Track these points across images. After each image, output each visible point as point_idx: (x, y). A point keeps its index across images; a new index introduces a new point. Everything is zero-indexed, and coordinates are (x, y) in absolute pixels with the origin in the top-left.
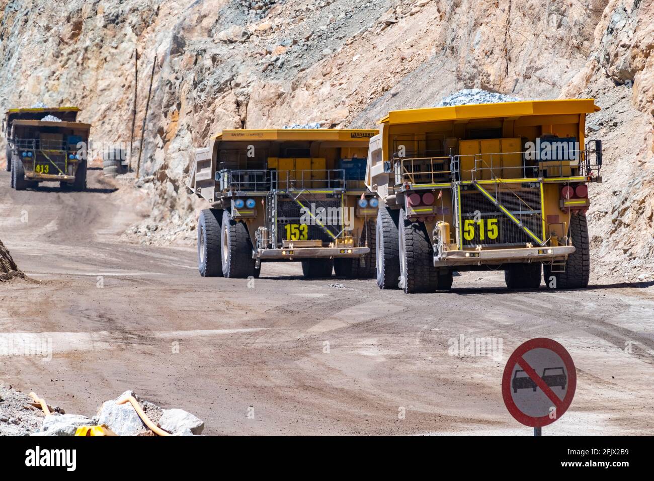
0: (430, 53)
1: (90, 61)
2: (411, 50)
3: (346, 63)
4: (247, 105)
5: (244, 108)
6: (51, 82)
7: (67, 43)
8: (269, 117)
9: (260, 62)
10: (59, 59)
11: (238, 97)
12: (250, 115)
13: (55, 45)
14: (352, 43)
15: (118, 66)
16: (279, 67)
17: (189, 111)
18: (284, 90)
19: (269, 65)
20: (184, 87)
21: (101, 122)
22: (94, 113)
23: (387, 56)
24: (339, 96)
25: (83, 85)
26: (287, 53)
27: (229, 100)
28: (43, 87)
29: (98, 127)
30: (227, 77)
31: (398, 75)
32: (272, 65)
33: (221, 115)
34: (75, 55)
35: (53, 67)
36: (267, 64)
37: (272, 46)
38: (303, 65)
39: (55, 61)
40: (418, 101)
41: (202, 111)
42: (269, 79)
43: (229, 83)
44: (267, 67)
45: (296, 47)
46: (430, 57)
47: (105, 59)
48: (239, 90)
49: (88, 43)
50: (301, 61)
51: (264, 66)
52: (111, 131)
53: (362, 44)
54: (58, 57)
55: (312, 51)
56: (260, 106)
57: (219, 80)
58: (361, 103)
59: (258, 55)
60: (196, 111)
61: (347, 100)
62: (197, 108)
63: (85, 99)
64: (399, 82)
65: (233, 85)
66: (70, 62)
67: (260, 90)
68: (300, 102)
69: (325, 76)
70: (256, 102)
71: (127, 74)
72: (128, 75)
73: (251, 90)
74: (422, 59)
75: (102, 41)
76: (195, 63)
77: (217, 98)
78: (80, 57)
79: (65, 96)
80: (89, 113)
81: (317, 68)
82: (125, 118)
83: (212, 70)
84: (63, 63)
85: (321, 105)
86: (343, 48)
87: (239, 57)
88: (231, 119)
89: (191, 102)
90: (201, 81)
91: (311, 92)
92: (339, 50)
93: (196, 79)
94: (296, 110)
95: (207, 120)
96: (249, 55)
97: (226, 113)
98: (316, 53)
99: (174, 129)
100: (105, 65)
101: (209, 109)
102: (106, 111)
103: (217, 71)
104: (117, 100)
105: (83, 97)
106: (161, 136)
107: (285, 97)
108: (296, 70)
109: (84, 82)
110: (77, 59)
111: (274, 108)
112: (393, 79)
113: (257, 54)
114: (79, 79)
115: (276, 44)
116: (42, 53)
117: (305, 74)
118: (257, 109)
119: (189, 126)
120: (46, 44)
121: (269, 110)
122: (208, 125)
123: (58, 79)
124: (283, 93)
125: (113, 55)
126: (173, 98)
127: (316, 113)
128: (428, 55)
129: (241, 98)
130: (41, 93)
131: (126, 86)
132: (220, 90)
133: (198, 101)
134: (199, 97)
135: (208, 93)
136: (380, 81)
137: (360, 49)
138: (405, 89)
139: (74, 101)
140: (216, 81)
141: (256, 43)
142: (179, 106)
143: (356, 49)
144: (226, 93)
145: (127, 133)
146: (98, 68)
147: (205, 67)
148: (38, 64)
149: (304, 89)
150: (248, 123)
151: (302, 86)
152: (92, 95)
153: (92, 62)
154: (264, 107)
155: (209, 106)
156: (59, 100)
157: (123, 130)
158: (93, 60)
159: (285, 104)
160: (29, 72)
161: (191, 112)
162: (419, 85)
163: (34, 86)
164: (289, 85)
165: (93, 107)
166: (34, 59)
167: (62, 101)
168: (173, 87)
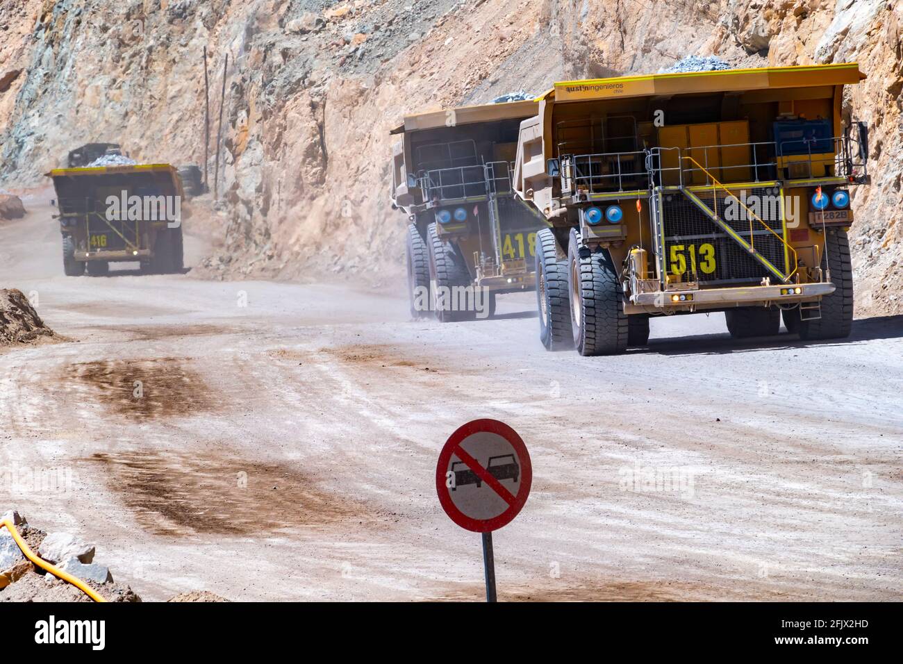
0: (533, 31)
1: (156, 63)
2: (511, 28)
3: (436, 49)
4: (324, 106)
5: (321, 110)
6: (114, 92)
7: (128, 45)
8: (351, 118)
9: (337, 54)
10: (121, 63)
11: (312, 97)
12: (329, 118)
13: (114, 49)
14: (442, 24)
15: (189, 68)
16: (359, 59)
17: (259, 118)
18: (367, 85)
20: (252, 90)
21: (172, 135)
22: (165, 124)
23: (484, 37)
24: (430, 88)
25: (149, 93)
26: (367, 41)
27: (303, 102)
28: (104, 98)
30: (299, 75)
31: (497, 58)
32: (351, 57)
33: (295, 120)
34: (138, 57)
35: (114, 74)
36: (345, 57)
37: (350, 33)
38: (387, 55)
39: (116, 66)
41: (272, 118)
42: (348, 73)
43: (302, 81)
44: (345, 60)
45: (378, 34)
46: (533, 34)
47: (174, 60)
48: (314, 89)
49: (152, 43)
50: (384, 50)
51: (341, 59)
52: (184, 145)
53: (455, 24)
54: (118, 62)
55: (397, 37)
56: (340, 106)
57: (290, 79)
58: (455, 95)
59: (335, 46)
60: (266, 119)
61: (439, 93)
63: (154, 109)
64: (498, 67)
65: (306, 83)
66: (133, 66)
67: (339, 88)
68: (386, 99)
69: (413, 65)
70: (334, 102)
71: (198, 77)
72: (200, 77)
73: (328, 89)
74: (525, 37)
75: (168, 39)
76: (264, 61)
77: (288, 100)
78: (144, 60)
79: (130, 107)
80: (159, 125)
81: (403, 57)
82: (199, 128)
83: (283, 67)
84: (124, 68)
85: (410, 100)
86: (433, 31)
87: (312, 51)
88: (306, 124)
89: (260, 108)
90: (271, 81)
91: (397, 86)
92: (429, 33)
93: (265, 79)
94: (381, 109)
95: (278, 128)
96: (324, 46)
97: (300, 117)
98: (402, 39)
99: (244, 140)
100: (174, 68)
101: (280, 114)
102: (177, 121)
103: (287, 69)
104: (190, 108)
106: (230, 150)
107: (368, 94)
108: (379, 61)
109: (151, 89)
110: (140, 62)
111: (356, 108)
112: (491, 64)
113: (333, 44)
114: (143, 86)
115: (355, 32)
116: (99, 58)
117: (390, 65)
118: (336, 110)
119: (258, 136)
120: (104, 47)
121: (350, 111)
122: (280, 134)
123: (120, 88)
124: (365, 90)
125: (182, 55)
126: (241, 103)
128: (531, 33)
129: (316, 99)
130: (103, 105)
131: (199, 91)
132: (292, 91)
133: (267, 106)
134: (269, 100)
135: (278, 95)
136: (477, 68)
137: (452, 31)
138: (505, 76)
139: (141, 112)
140: (286, 80)
141: (332, 32)
142: (248, 112)
143: (447, 31)
144: (299, 94)
145: (202, 146)
146: (166, 71)
147: (275, 64)
148: (97, 71)
149: (390, 83)
150: (327, 129)
151: (387, 79)
152: (161, 104)
153: (158, 65)
154: (345, 108)
155: (280, 111)
156: (123, 113)
157: (198, 143)
158: (160, 63)
159: (369, 102)
160: (86, 82)
161: (261, 119)
162: (523, 69)
163: (93, 97)
164: (372, 78)
165: (163, 118)
166: (91, 67)
167: (127, 114)
168: (240, 90)
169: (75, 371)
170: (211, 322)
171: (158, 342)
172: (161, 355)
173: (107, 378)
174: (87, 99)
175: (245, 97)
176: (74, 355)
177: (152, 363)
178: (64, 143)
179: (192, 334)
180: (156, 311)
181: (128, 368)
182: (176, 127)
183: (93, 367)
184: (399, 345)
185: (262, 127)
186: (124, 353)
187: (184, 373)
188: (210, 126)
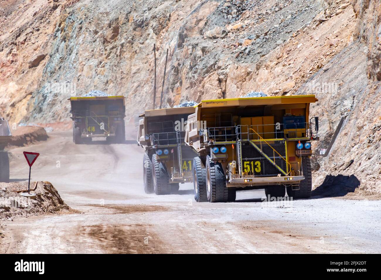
0: (350, 41)
1: (125, 53)
2: (337, 39)
3: (292, 50)
4: (226, 81)
5: (224, 83)
6: (99, 69)
7: (109, 42)
8: (241, 88)
9: (234, 51)
10: (105, 52)
11: (219, 76)
12: (228, 88)
13: (101, 44)
14: (296, 36)
15: (144, 56)
16: (247, 54)
17: (187, 86)
18: (251, 70)
19: (240, 53)
20: (184, 71)
21: (133, 95)
22: (130, 89)
23: (321, 44)
24: (288, 73)
25: (121, 70)
26: (252, 44)
27: (214, 78)
28: (94, 73)
29: (132, 99)
30: (212, 63)
31: (328, 56)
32: (243, 53)
33: (209, 89)
34: (115, 49)
35: (100, 58)
36: (239, 53)
37: (242, 39)
38: (264, 52)
39: (102, 54)
40: (342, 74)
41: (196, 87)
42: (241, 62)
43: (213, 66)
44: (239, 55)
45: (258, 40)
46: (349, 43)
47: (136, 51)
48: (220, 71)
49: (123, 41)
50: (262, 49)
51: (236, 54)
52: (141, 101)
53: (303, 36)
54: (103, 52)
55: (270, 42)
56: (235, 81)
57: (207, 65)
58: (303, 77)
59: (233, 46)
60: (192, 87)
61: (293, 76)
62: (192, 85)
63: (123, 80)
64: (329, 61)
65: (216, 67)
66: (112, 55)
67: (234, 71)
68: (263, 77)
69: (278, 59)
70: (232, 78)
71: (151, 61)
72: (151, 62)
73: (229, 71)
74: (344, 44)
75: (132, 39)
77: (206, 77)
78: (119, 51)
79: (110, 78)
80: (126, 89)
81: (273, 53)
82: (150, 92)
83: (202, 57)
84: (106, 55)
85: (277, 79)
86: (290, 40)
87: (220, 49)
88: (215, 91)
89: (188, 81)
90: (195, 65)
91: (269, 71)
92: (288, 40)
93: (192, 64)
94: (259, 83)
95: (199, 93)
96: (227, 46)
97: (212, 87)
98: (272, 43)
99: (179, 99)
100: (136, 56)
101: (200, 85)
102: (137, 87)
103: (205, 59)
104: (144, 80)
105: (122, 79)
106: (170, 105)
107: (252, 75)
108: (259, 56)
109: (122, 68)
110: (116, 52)
111: (244, 83)
112: (324, 59)
113: (232, 45)
114: (118, 66)
115: (245, 38)
116: (92, 49)
117: (265, 58)
118: (233, 84)
119: (187, 97)
120: (95, 43)
121: (241, 84)
122: (200, 96)
123: (104, 67)
124: (251, 72)
125: (140, 49)
126: (177, 78)
127: (273, 85)
128: (348, 42)
129: (222, 77)
130: (93, 77)
131: (150, 70)
132: (207, 72)
133: (193, 80)
134: (194, 77)
135: (199, 74)
136: (316, 61)
137: (302, 40)
138: (333, 66)
139: (116, 81)
140: (204, 65)
141: (232, 38)
142: (181, 83)
143: (299, 40)
144: (212, 73)
145: (151, 102)
146: (131, 58)
147: (197, 56)
148: (90, 56)
149: (265, 68)
150: (227, 94)
151: (263, 66)
152: (127, 77)
153: (127, 54)
154: (238, 82)
155: (200, 83)
156: (105, 81)
157: (149, 100)
159: (252, 79)
160: (84, 63)
161: (189, 87)
162: (343, 62)
163: (88, 72)
164: (255, 66)
165: (129, 85)
166: (87, 54)
167: (107, 82)
168: (177, 70)
169: (84, 230)
170: (157, 204)
171: (130, 215)
172: (134, 223)
173: (103, 235)
174: (84, 73)
175: (179, 74)
176: (83, 221)
177: (128, 227)
179: (150, 211)
180: (126, 197)
181: (115, 230)
182: (136, 91)
183: (95, 228)
184: (272, 221)
185: (189, 92)
186: (112, 220)
187: (148, 234)
188: (156, 90)
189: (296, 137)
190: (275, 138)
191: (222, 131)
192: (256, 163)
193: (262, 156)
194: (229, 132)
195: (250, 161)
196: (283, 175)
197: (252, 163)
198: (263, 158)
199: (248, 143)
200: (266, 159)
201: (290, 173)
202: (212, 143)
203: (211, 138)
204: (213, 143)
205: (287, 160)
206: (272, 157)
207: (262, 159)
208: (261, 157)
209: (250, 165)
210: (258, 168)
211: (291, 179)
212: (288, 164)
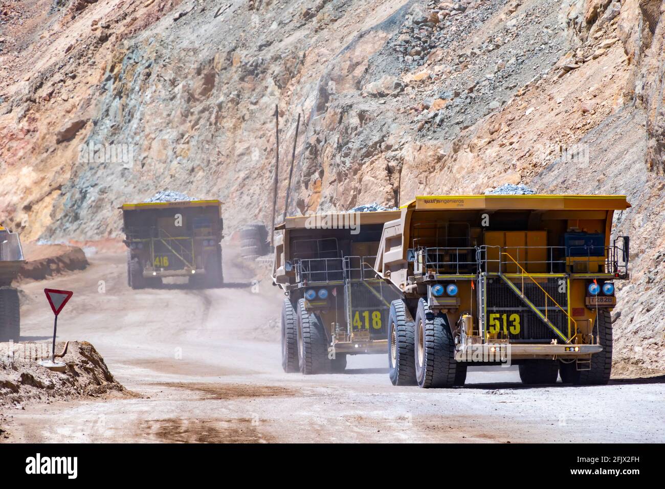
0: (617, 104)
1: (225, 120)
2: (594, 101)
3: (517, 118)
4: (400, 171)
5: (397, 175)
6: (180, 147)
7: (198, 100)
8: (427, 184)
9: (416, 119)
10: (190, 118)
11: (389, 162)
12: (405, 184)
13: (183, 103)
14: (524, 94)
15: (258, 126)
16: (438, 125)
17: (333, 179)
18: (445, 152)
19: (426, 122)
20: (327, 152)
21: (238, 193)
22: (231, 182)
23: (566, 109)
24: (509, 158)
25: (217, 150)
26: (447, 108)
27: (379, 165)
28: (170, 153)
29: (236, 199)
30: (376, 139)
31: (579, 131)
32: (430, 122)
33: (371, 183)
34: (207, 113)
35: (182, 128)
36: (423, 122)
37: (429, 99)
38: (467, 122)
39: (185, 121)
40: (603, 162)
41: (348, 180)
42: (426, 139)
43: (378, 145)
44: (423, 125)
45: (458, 101)
46: (616, 109)
47: (243, 118)
48: (390, 154)
49: (222, 98)
50: (464, 117)
51: (419, 124)
52: (250, 204)
53: (536, 95)
54: (186, 116)
55: (477, 105)
56: (416, 172)
57: (367, 142)
58: (535, 166)
59: (413, 111)
60: (340, 181)
61: (518, 163)
62: (340, 177)
63: (221, 167)
64: (580, 139)
65: (383, 145)
66: (202, 122)
67: (416, 154)
68: (464, 166)
69: (492, 134)
70: (411, 167)
71: (269, 135)
72: (271, 136)
73: (405, 153)
74: (608, 110)
75: (238, 96)
76: (340, 122)
77: (365, 163)
78: (213, 116)
79: (197, 162)
80: (226, 182)
81: (483, 124)
82: (267, 187)
83: (359, 129)
84: (193, 123)
85: (489, 169)
86: (514, 100)
87: (390, 114)
88: (382, 189)
89: (334, 170)
90: (347, 143)
91: (476, 154)
92: (510, 102)
93: (341, 141)
94: (458, 176)
95: (352, 191)
96: (402, 110)
97: (375, 181)
98: (482, 106)
99: (317, 201)
100: (243, 125)
101: (355, 177)
102: (244, 180)
103: (364, 131)
104: (258, 166)
105: (218, 164)
106: (301, 211)
107: (445, 161)
108: (458, 128)
109: (219, 145)
110: (210, 118)
111: (432, 175)
112: (572, 136)
113: (411, 109)
114: (212, 142)
115: (435, 97)
116: (168, 112)
117: (469, 132)
118: (412, 176)
119: (332, 198)
120: (173, 101)
121: (427, 177)
122: (355, 197)
123: (188, 143)
124: (443, 156)
125: (252, 113)
126: (314, 164)
127: (482, 179)
128: (614, 107)
129: (393, 163)
130: (169, 161)
131: (269, 149)
132: (368, 154)
133: (342, 168)
134: (344, 163)
135: (354, 157)
136: (557, 139)
137: (534, 101)
139: (208, 168)
140: (363, 143)
141: (411, 96)
142: (322, 173)
143: (529, 102)
144: (375, 157)
145: (270, 205)
146: (235, 128)
147: (351, 126)
148: (164, 125)
149: (468, 150)
150: (402, 193)
151: (465, 146)
152: (228, 161)
153: (227, 121)
154: (421, 173)
155: (355, 173)
156: (190, 168)
157: (265, 202)
158: (229, 119)
159: (446, 168)
160: (153, 136)
161: (335, 181)
162: (605, 143)
163: (159, 151)
164: (451, 145)
165: (230, 175)
166: (159, 120)
167: (193, 170)
168: (314, 151)
169: (149, 428)
170: (277, 384)
171: (230, 402)
172: (235, 416)
173: (181, 437)
174: (153, 153)
175: (319, 158)
176: (146, 412)
177: (226, 423)
178: (128, 196)
179: (264, 395)
180: (223, 372)
181: (203, 427)
182: (242, 185)
183: (167, 425)
185: (336, 190)
186: (197, 411)
187: (260, 435)
188: (279, 184)
189: (587, 273)
190: (549, 272)
191: (451, 255)
192: (512, 318)
193: (523, 304)
194: (463, 257)
195: (501, 313)
196: (561, 342)
197: (504, 317)
198: (525, 309)
199: (498, 279)
200: (530, 311)
201: (575, 338)
202: (431, 276)
203: (429, 267)
204: (433, 276)
205: (569, 314)
206: (542, 308)
207: (523, 311)
208: (523, 306)
209: (500, 320)
210: (515, 326)
211: (577, 349)
212: (571, 320)
